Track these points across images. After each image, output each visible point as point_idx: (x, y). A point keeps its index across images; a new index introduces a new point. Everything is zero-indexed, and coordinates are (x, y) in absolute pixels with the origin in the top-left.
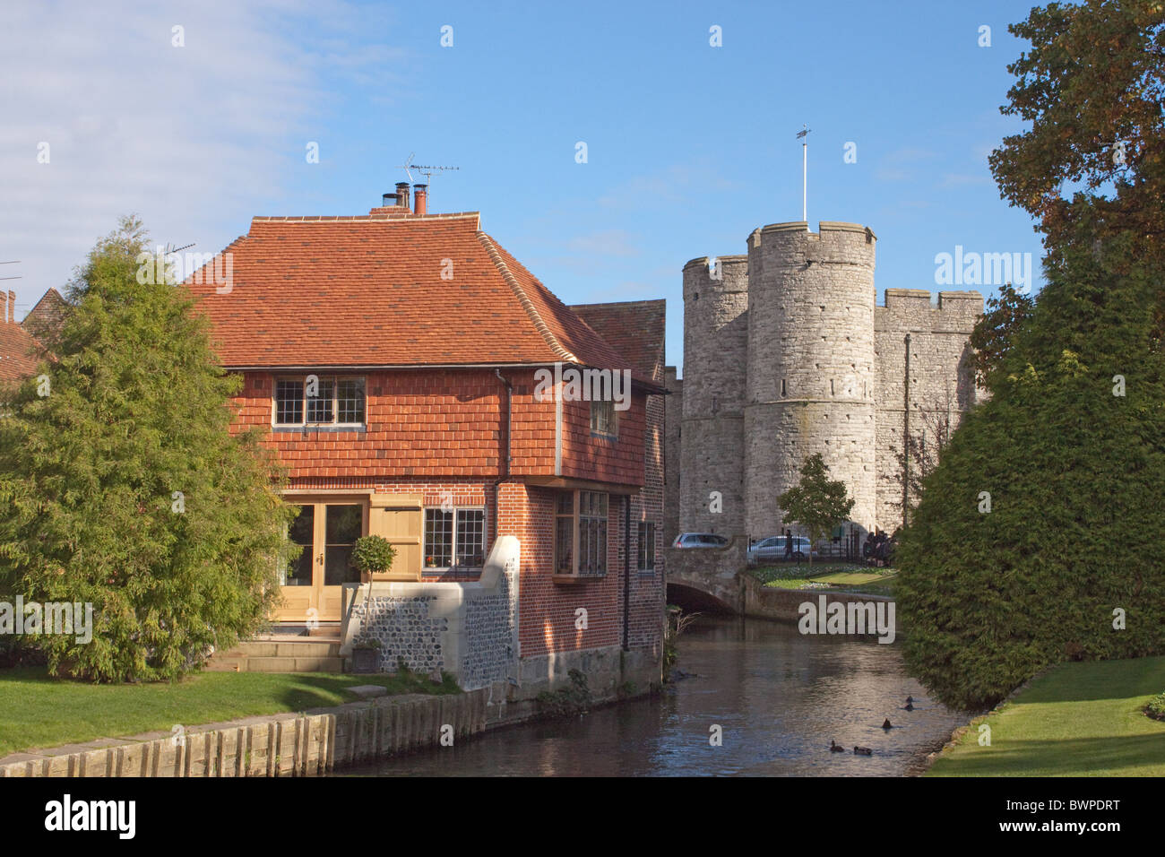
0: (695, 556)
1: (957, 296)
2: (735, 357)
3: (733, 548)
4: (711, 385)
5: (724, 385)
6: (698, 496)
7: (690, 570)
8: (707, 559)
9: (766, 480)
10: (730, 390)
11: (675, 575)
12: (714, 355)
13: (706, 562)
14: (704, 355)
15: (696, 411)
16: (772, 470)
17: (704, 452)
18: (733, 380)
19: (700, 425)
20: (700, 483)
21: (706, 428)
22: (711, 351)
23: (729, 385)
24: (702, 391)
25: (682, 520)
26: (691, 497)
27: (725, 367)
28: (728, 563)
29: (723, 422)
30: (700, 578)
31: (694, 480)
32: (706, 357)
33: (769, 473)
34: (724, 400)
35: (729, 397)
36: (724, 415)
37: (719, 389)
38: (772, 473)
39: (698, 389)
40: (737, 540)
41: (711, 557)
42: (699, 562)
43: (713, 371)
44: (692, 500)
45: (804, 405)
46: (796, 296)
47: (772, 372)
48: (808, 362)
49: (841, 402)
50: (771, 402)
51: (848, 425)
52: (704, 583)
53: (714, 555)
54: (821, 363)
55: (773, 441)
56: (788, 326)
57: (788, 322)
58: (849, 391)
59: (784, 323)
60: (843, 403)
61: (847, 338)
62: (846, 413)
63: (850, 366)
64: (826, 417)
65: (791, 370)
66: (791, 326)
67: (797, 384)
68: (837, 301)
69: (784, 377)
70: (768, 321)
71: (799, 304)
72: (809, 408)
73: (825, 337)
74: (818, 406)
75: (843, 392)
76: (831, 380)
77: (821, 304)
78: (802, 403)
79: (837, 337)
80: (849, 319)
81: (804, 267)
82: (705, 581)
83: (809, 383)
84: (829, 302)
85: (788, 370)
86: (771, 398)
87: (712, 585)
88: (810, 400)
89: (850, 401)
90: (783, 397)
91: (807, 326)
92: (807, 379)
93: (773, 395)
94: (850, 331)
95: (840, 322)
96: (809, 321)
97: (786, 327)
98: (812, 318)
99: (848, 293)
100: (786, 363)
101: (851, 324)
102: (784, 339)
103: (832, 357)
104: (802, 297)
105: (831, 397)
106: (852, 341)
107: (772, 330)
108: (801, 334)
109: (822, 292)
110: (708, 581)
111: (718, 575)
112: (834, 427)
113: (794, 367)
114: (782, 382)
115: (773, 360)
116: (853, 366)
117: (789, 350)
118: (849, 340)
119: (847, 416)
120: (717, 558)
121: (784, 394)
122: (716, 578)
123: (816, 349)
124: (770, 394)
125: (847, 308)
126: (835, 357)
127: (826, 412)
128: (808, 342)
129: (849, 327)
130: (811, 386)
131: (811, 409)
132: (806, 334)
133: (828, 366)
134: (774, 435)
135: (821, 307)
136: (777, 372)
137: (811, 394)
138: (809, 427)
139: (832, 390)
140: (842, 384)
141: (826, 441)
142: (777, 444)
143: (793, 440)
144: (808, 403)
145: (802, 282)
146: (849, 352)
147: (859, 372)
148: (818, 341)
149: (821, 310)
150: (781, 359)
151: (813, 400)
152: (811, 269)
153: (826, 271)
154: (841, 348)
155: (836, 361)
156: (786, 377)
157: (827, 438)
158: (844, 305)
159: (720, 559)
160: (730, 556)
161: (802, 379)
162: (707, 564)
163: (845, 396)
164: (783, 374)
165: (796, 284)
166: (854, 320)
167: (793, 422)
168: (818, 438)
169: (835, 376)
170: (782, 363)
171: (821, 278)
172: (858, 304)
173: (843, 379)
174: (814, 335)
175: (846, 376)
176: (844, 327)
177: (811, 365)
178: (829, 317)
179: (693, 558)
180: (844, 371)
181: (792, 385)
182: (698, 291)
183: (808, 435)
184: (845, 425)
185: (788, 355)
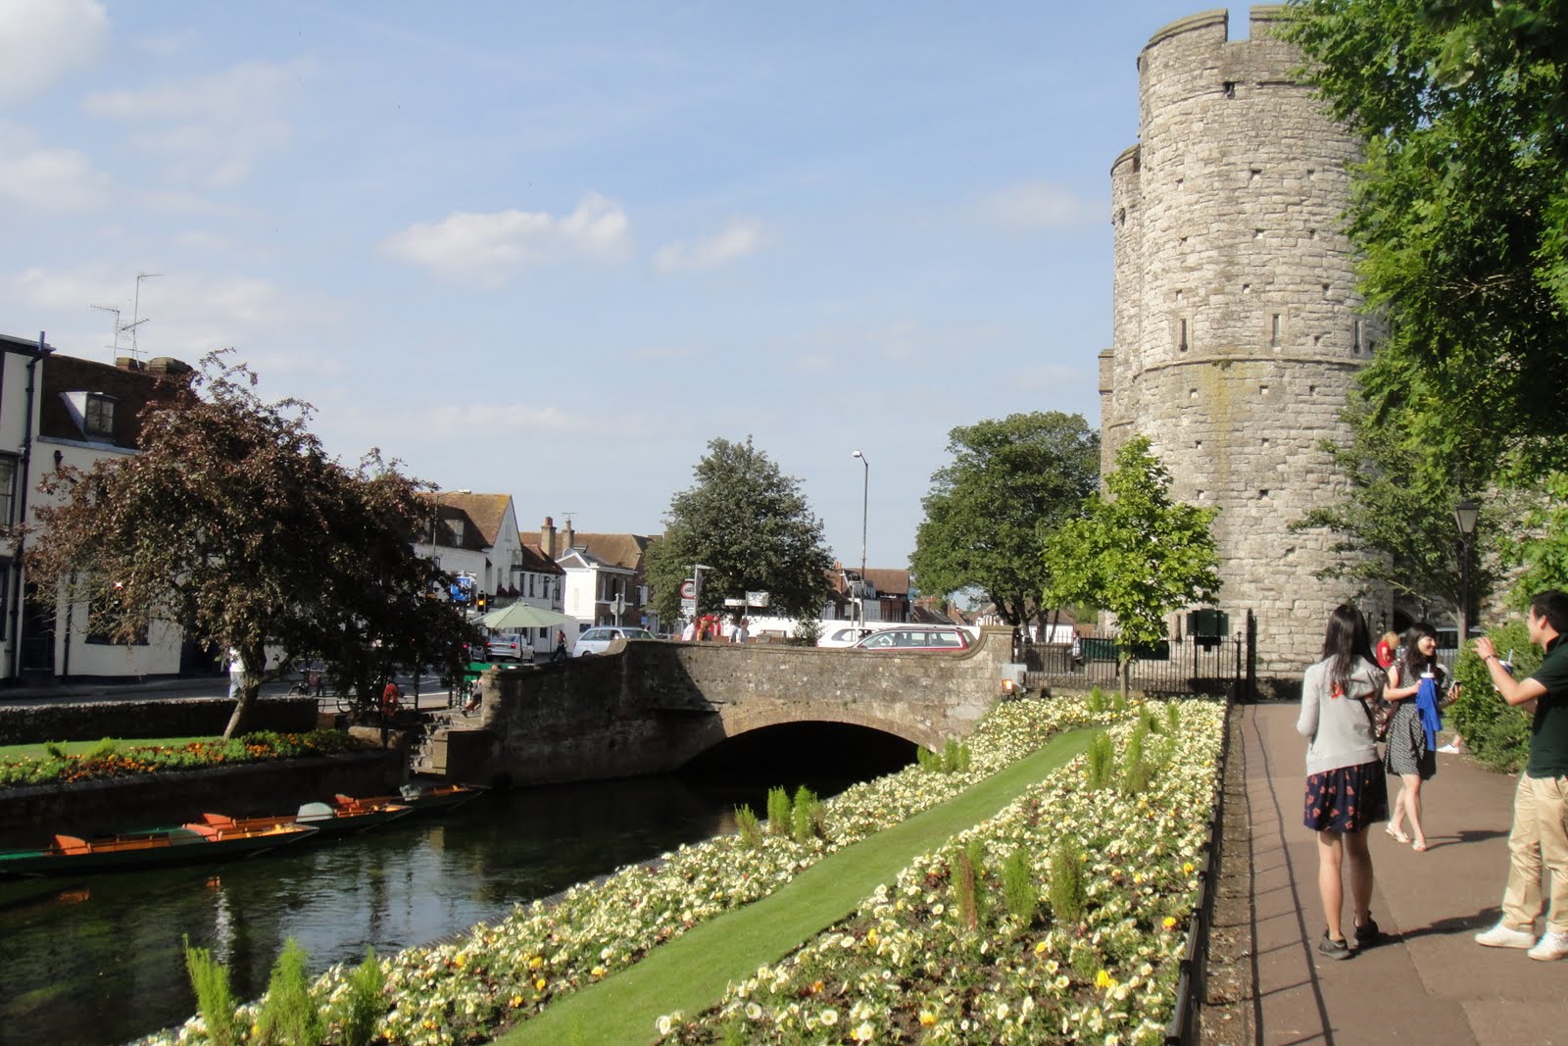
0: (900, 669)
3: (981, 655)
7: (892, 697)
8: (926, 675)
11: (860, 707)
13: (924, 682)
28: (970, 686)
30: (911, 716)
40: (991, 638)
41: (934, 672)
42: (910, 682)
45: (1219, 366)
46: (1205, 154)
47: (1165, 307)
48: (1229, 281)
49: (1297, 361)
50: (1162, 365)
51: (1314, 408)
52: (921, 726)
53: (941, 669)
54: (1256, 283)
55: (1164, 441)
56: (1192, 212)
57: (1190, 205)
58: (1317, 339)
59: (1184, 208)
60: (1302, 362)
61: (1313, 232)
62: (1310, 382)
63: (1319, 288)
64: (1265, 391)
65: (1197, 299)
66: (1197, 214)
67: (1207, 324)
68: (1288, 159)
69: (1184, 315)
70: (1160, 208)
71: (1212, 168)
72: (1229, 372)
73: (1262, 231)
74: (1249, 370)
75: (1302, 340)
76: (1276, 317)
77: (1254, 166)
78: (1215, 363)
79: (1288, 230)
80: (1315, 192)
81: (1216, 96)
82: (923, 722)
83: (1231, 323)
84: (1270, 160)
85: (1192, 300)
86: (1164, 357)
87: (936, 732)
88: (1231, 357)
89: (1318, 358)
90: (1182, 355)
91: (1226, 209)
92: (1228, 316)
93: (1165, 352)
94: (1318, 218)
95: (1297, 199)
96: (1230, 200)
97: (1188, 216)
98: (1237, 194)
99: (1312, 143)
100: (1187, 285)
101: (1321, 205)
102: (1185, 239)
103: (1279, 270)
104: (1216, 154)
105: (1277, 349)
106: (1323, 239)
107: (1165, 225)
108: (1215, 226)
109: (1256, 142)
110: (928, 723)
111: (949, 712)
112: (1282, 410)
113: (1202, 292)
114: (1179, 325)
115: (1166, 283)
116: (1326, 287)
117: (1191, 260)
118: (1316, 237)
119: (1312, 388)
120: (946, 675)
121: (1184, 348)
122: (945, 716)
123: (1244, 255)
124: (1160, 349)
125: (1310, 172)
126: (1284, 268)
127: (1265, 381)
128: (1229, 241)
129: (1316, 209)
130: (1236, 328)
131: (1234, 375)
132: (1224, 226)
133: (1268, 288)
134: (1165, 429)
135: (1255, 172)
136: (1173, 306)
137: (1234, 344)
138: (1229, 411)
139: (1279, 335)
140: (1301, 324)
141: (1265, 440)
142: (1171, 446)
143: (1198, 437)
144: (1228, 363)
145: (1216, 125)
146: (1317, 259)
147: (1340, 302)
148: (1249, 238)
149: (1257, 177)
150: (1179, 280)
151: (1239, 356)
152: (1231, 97)
153: (1262, 99)
154: (1297, 252)
155: (1287, 279)
156: (1187, 314)
157: (1267, 434)
158: (1302, 167)
159: (952, 676)
160: (975, 669)
161: (1217, 315)
162: (925, 687)
163: (1308, 348)
164: (1183, 309)
165: (1204, 133)
166: (1329, 197)
167: (1200, 402)
168: (1248, 433)
169: (1285, 308)
170: (1180, 286)
171: (1252, 113)
172: (1337, 165)
173: (1303, 315)
174: (1241, 227)
175: (1309, 307)
176: (1305, 210)
177: (1235, 287)
178: (1272, 190)
179: (897, 674)
180: (1305, 298)
181: (1200, 329)
182: (1125, 204)
183: (1228, 426)
184: (1306, 407)
185: (1192, 269)
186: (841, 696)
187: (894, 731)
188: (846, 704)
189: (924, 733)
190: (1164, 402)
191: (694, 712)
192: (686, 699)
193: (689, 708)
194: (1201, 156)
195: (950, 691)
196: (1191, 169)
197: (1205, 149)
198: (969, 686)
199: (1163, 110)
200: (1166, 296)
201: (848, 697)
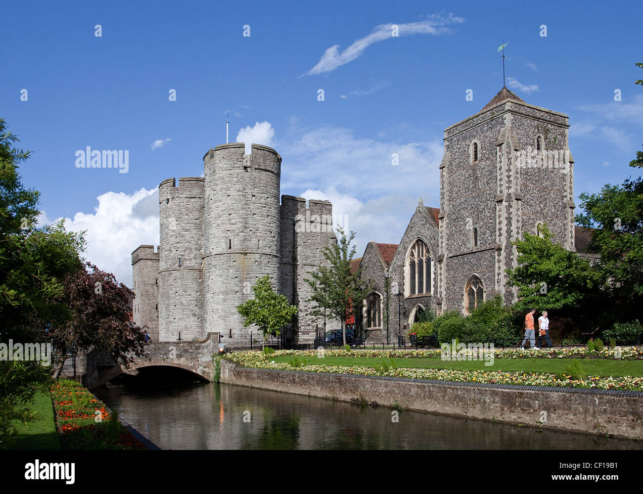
1: (319, 202)
2: (192, 235)
3: (209, 341)
4: (177, 251)
5: (185, 251)
6: (170, 314)
7: (180, 356)
8: (191, 348)
9: (220, 300)
10: (189, 254)
11: (169, 360)
12: (180, 234)
14: (173, 234)
15: (169, 266)
16: (223, 295)
17: (174, 289)
18: (191, 248)
19: (171, 274)
20: (172, 307)
21: (175, 275)
22: (177, 232)
23: (188, 251)
24: (172, 254)
25: (160, 327)
26: (166, 315)
27: (186, 241)
29: (185, 272)
30: (186, 362)
31: (168, 305)
32: (175, 235)
33: (222, 296)
34: (185, 260)
35: (189, 258)
36: (185, 268)
37: (182, 253)
38: (223, 297)
39: (169, 253)
40: (212, 336)
41: (194, 348)
42: (186, 351)
43: (179, 243)
44: (167, 316)
45: (243, 255)
46: (238, 189)
47: (223, 235)
48: (246, 228)
49: (265, 254)
50: (222, 253)
51: (269, 268)
52: (190, 364)
53: (196, 346)
54: (254, 230)
55: (224, 277)
56: (233, 206)
57: (233, 204)
58: (269, 248)
59: (230, 205)
60: (266, 254)
61: (268, 216)
62: (268, 260)
63: (270, 233)
64: (256, 263)
65: (235, 233)
66: (235, 207)
67: (239, 242)
68: (262, 193)
69: (230, 238)
70: (220, 204)
71: (240, 193)
72: (246, 257)
73: (255, 214)
74: (252, 256)
75: (266, 248)
76: (259, 240)
77: (253, 194)
78: (242, 254)
79: (262, 215)
80: (269, 204)
81: (242, 170)
82: (190, 363)
83: (246, 242)
84: (258, 193)
85: (233, 234)
86: (222, 250)
87: (195, 366)
88: (247, 252)
89: (269, 253)
90: (230, 250)
91: (245, 206)
92: (245, 240)
93: (223, 249)
94: (270, 212)
95: (264, 206)
96: (246, 204)
97: (232, 207)
98: (248, 202)
99: (269, 189)
100: (231, 229)
101: (271, 208)
102: (230, 214)
103: (260, 226)
104: (241, 189)
105: (259, 250)
106: (271, 218)
107: (223, 209)
108: (241, 211)
109: (254, 186)
110: (192, 363)
111: (199, 359)
112: (261, 268)
113: (237, 231)
114: (229, 241)
115: (223, 228)
116: (271, 232)
117: (233, 221)
118: (269, 217)
119: (269, 262)
120: (198, 348)
121: (230, 248)
122: (198, 361)
123: (250, 221)
124: (221, 248)
125: (268, 198)
126: (261, 226)
127: (257, 259)
128: (245, 217)
129: (269, 209)
130: (247, 243)
131: (248, 257)
132: (244, 212)
133: (257, 232)
134: (224, 273)
135: (253, 196)
136: (226, 235)
137: (247, 248)
138: (246, 268)
139: (260, 246)
140: (266, 243)
141: (257, 277)
142: (226, 278)
143: (236, 276)
144: (246, 254)
145: (242, 180)
146: (269, 224)
147: (274, 237)
148: (251, 216)
149: (253, 197)
150: (228, 227)
151: (249, 252)
152: (247, 171)
153: (256, 174)
154: (265, 221)
155: (262, 229)
156: (232, 238)
157: (257, 275)
158: (266, 196)
159: (200, 348)
160: (207, 346)
161: (242, 239)
162: (191, 352)
163: (268, 251)
164: (230, 236)
165: (238, 181)
166: (272, 206)
167: (237, 265)
168: (252, 275)
169: (262, 238)
170: (228, 229)
171: (253, 178)
172: (274, 196)
173: (266, 240)
174: (249, 212)
175: (267, 238)
176: (267, 209)
177: (247, 231)
178: (258, 202)
179: (182, 349)
180: (266, 235)
181: (236, 243)
182: (169, 197)
183: (246, 273)
184: (267, 268)
185: (233, 224)
186: (162, 357)
187: (181, 367)
188: (164, 359)
189: (191, 366)
190: (223, 265)
191: (109, 366)
192: (107, 362)
193: (108, 365)
194: (236, 189)
195: (199, 353)
196: (232, 192)
197: (238, 187)
198: (205, 351)
199: (221, 172)
200: (223, 232)
201: (165, 357)
